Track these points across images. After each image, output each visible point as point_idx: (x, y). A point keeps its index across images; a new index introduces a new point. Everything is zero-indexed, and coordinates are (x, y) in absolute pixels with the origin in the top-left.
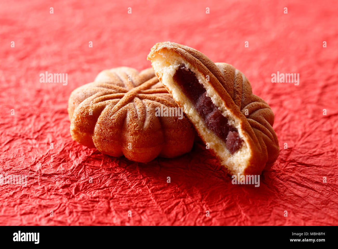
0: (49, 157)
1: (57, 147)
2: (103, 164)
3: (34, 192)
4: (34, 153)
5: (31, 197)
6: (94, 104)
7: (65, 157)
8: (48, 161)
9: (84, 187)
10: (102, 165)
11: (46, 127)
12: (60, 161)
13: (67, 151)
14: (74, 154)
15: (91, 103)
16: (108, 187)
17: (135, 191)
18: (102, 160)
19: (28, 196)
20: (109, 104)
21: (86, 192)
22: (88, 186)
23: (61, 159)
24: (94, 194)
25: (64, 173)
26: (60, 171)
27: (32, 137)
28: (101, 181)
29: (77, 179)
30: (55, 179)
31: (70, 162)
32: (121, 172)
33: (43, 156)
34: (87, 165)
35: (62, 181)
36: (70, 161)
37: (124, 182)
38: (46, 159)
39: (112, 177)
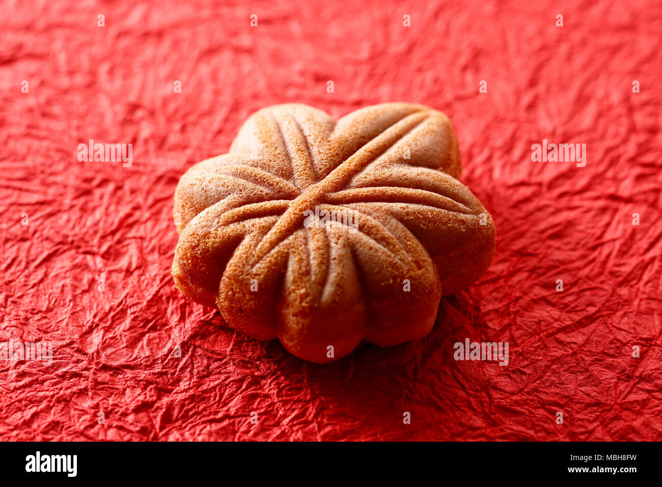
0: (123, 312)
1: (145, 284)
2: (234, 345)
3: (76, 416)
4: (94, 297)
5: (66, 429)
6: (220, 226)
7: (156, 314)
8: (120, 323)
9: (183, 412)
10: (231, 350)
11: (131, 220)
12: (144, 327)
13: (164, 298)
14: (176, 308)
15: (214, 224)
16: (233, 417)
17: (289, 434)
18: (233, 334)
19: (61, 425)
20: (252, 231)
21: (184, 425)
22: (192, 411)
23: (147, 321)
24: (199, 435)
25: (147, 366)
26: (140, 358)
27: (95, 249)
28: (221, 395)
29: (172, 384)
30: (126, 381)
31: (166, 331)
32: (269, 373)
33: (111, 309)
34: (200, 347)
35: (138, 391)
36: (167, 327)
37: (269, 406)
38: (116, 317)
39: (246, 389)
